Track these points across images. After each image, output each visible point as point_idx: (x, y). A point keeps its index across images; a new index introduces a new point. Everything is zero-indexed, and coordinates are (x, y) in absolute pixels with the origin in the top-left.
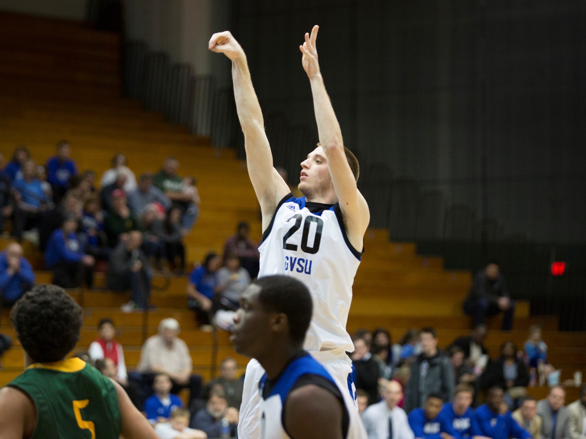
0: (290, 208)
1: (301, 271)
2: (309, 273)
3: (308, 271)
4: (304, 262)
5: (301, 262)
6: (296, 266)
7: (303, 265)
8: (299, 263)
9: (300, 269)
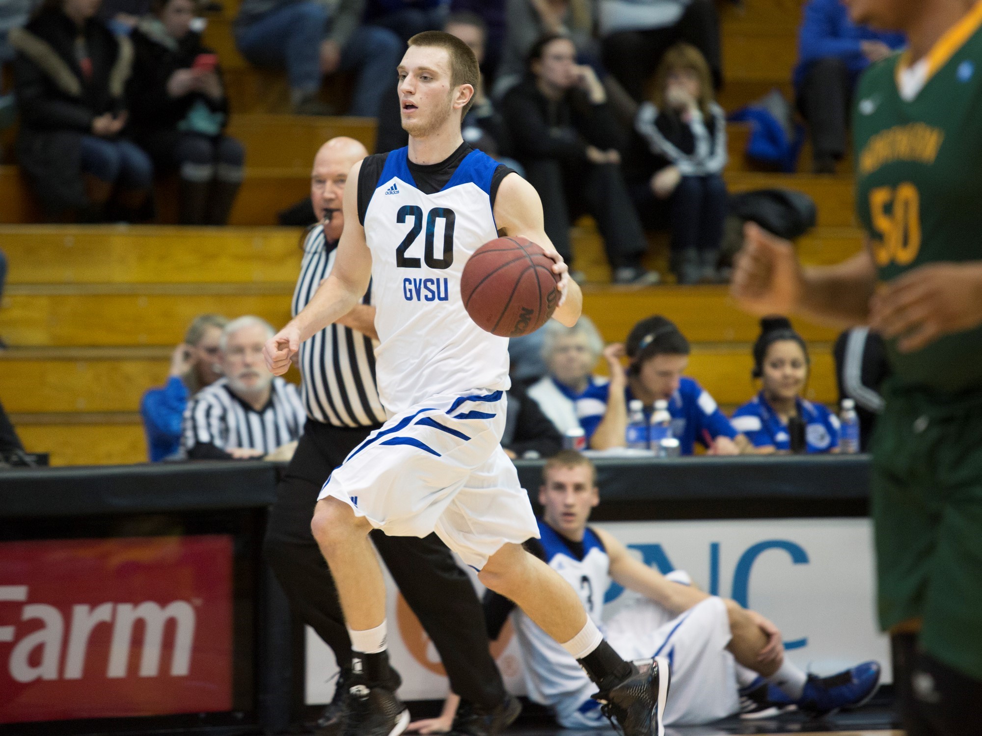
0: (391, 193)
1: (433, 299)
2: (446, 298)
3: (442, 295)
4: (433, 283)
5: (429, 284)
6: (424, 292)
7: (434, 287)
8: (426, 287)
9: (430, 295)
